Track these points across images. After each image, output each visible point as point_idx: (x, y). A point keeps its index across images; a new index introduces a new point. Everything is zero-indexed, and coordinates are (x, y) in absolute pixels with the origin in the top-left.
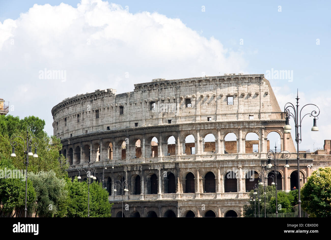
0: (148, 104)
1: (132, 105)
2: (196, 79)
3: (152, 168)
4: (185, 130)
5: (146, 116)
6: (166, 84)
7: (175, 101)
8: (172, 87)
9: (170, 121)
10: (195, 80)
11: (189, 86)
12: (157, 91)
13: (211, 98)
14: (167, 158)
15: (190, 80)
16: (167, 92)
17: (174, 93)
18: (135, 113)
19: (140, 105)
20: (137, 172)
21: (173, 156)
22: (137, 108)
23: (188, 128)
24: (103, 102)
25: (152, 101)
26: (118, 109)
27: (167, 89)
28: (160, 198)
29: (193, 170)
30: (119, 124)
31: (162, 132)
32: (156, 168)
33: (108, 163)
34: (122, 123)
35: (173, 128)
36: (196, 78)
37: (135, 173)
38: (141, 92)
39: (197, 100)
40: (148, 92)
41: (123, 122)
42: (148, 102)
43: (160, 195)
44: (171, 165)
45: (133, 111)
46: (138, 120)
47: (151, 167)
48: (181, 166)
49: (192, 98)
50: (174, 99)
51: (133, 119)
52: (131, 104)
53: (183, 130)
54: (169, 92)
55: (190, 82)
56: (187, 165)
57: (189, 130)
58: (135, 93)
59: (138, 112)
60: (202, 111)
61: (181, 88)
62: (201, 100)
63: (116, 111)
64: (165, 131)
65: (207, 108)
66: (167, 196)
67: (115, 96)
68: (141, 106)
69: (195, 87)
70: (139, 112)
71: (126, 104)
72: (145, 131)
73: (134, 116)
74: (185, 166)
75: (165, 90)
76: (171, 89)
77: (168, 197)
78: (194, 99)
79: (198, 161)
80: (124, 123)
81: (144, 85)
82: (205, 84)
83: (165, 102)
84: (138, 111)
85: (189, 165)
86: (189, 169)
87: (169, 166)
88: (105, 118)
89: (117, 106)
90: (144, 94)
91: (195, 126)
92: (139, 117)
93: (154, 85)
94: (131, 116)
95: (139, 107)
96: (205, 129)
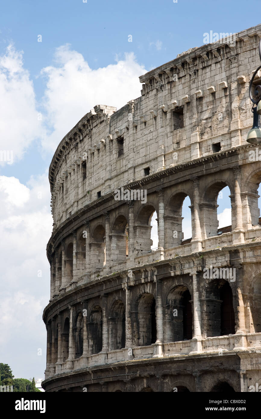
0: (169, 115)
1: (139, 127)
3: (178, 273)
5: (166, 145)
6: (205, 56)
7: (228, 93)
8: (220, 59)
9: (217, 147)
12: (186, 80)
14: (212, 241)
16: (208, 75)
17: (224, 75)
18: (144, 146)
19: (154, 122)
20: (149, 287)
21: (227, 236)
22: (148, 132)
24: (91, 140)
25: (177, 105)
26: (115, 145)
27: (208, 70)
28: (197, 350)
30: (115, 179)
31: (198, 177)
32: (186, 272)
34: (122, 176)
35: (224, 161)
37: (145, 290)
38: (154, 92)
40: (168, 87)
42: (169, 111)
43: (196, 341)
44: (220, 258)
45: (141, 142)
46: (150, 161)
48: (244, 257)
50: (225, 89)
51: (140, 161)
52: (136, 127)
54: (213, 73)
58: (143, 98)
59: (150, 142)
61: (242, 57)
63: (111, 152)
66: (215, 342)
67: (109, 117)
68: (156, 124)
70: (152, 141)
71: (128, 129)
72: (163, 182)
73: (143, 152)
75: (204, 71)
76: (218, 65)
77: (217, 346)
80: (124, 174)
81: (159, 71)
83: (205, 101)
84: (149, 139)
87: (215, 261)
88: (95, 174)
89: (112, 141)
90: (160, 95)
92: (152, 150)
93: (179, 66)
94: (137, 153)
95: (152, 130)
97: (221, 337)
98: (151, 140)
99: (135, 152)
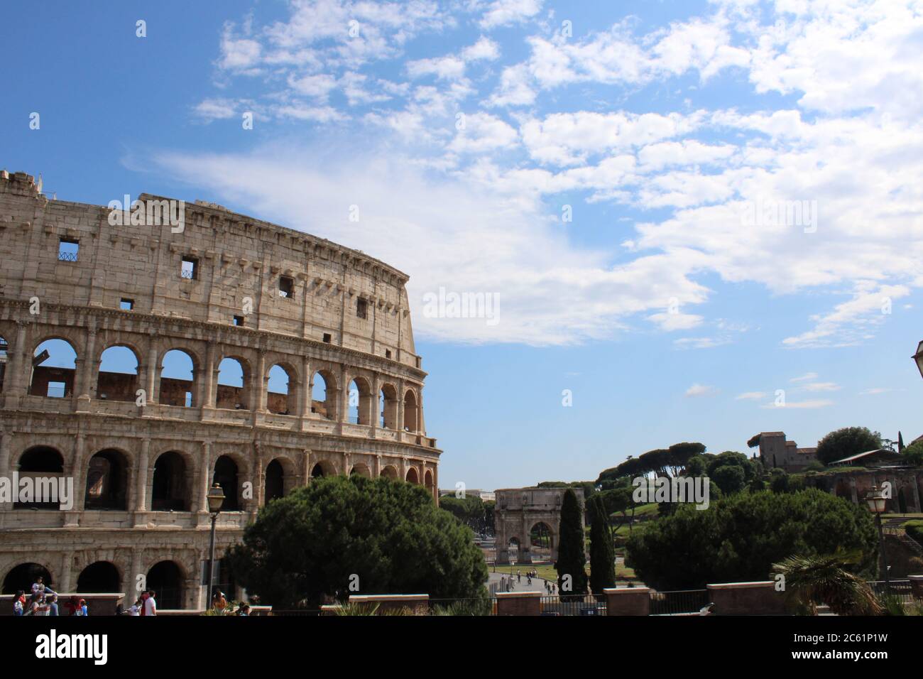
0: (177, 258)
1: (118, 245)
2: (314, 240)
4: (281, 351)
6: (243, 225)
7: (259, 275)
8: (253, 237)
9: (240, 319)
11: (293, 250)
12: (208, 234)
13: (333, 293)
14: (225, 413)
16: (238, 243)
18: (127, 271)
19: (150, 253)
21: (245, 413)
22: (136, 258)
23: (287, 348)
25: (196, 253)
27: (237, 238)
29: (293, 453)
30: (51, 285)
32: (199, 438)
34: (68, 287)
39: (308, 286)
41: (75, 285)
42: (179, 252)
45: (121, 265)
48: (270, 441)
49: (297, 279)
50: (256, 269)
51: (116, 285)
52: (114, 242)
53: (277, 350)
54: (244, 246)
55: (301, 240)
56: (284, 439)
57: (288, 354)
59: (138, 272)
60: (314, 315)
61: (276, 248)
62: (313, 289)
65: (325, 313)
67: (46, 200)
68: (153, 257)
69: (304, 257)
70: (143, 273)
71: (93, 235)
73: (122, 278)
74: (280, 442)
75: (233, 236)
76: (250, 241)
78: (302, 283)
79: (308, 433)
80: (77, 288)
82: (325, 257)
84: (137, 267)
85: (290, 439)
86: (284, 451)
87: (237, 437)
89: (48, 233)
91: (302, 347)
93: (207, 215)
94: (111, 274)
95: (145, 259)
96: (321, 360)
97: (232, 513)
98: (141, 269)
99: (106, 271)
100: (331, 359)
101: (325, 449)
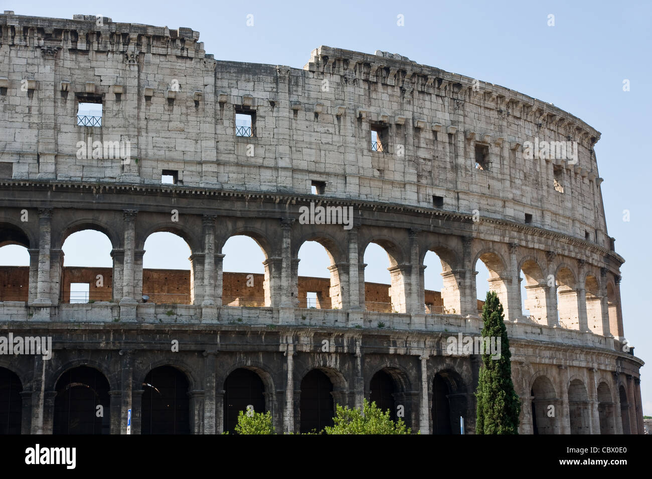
0: (365, 126)
1: (301, 114)
3: (402, 351)
4: (487, 238)
5: (359, 165)
8: (444, 95)
9: (438, 200)
10: (506, 94)
11: (486, 108)
12: (395, 94)
15: (496, 92)
16: (428, 104)
18: (314, 146)
19: (336, 122)
20: (334, 359)
22: (322, 130)
23: (492, 234)
27: (427, 98)
30: (233, 169)
32: (414, 352)
33: (170, 314)
34: (254, 170)
35: (456, 224)
36: (509, 90)
37: (325, 362)
38: (336, 78)
39: (504, 154)
41: (260, 167)
42: (367, 119)
45: (307, 139)
46: (328, 174)
47: (395, 344)
49: (492, 145)
50: (450, 135)
51: (304, 165)
52: (296, 112)
53: (482, 236)
54: (434, 106)
55: (494, 95)
57: (494, 242)
58: (311, 75)
59: (325, 146)
60: (514, 190)
61: (467, 106)
64: (432, 229)
65: (524, 187)
68: (339, 126)
69: (497, 117)
70: (331, 147)
71: (272, 104)
72: (362, 215)
73: (310, 154)
75: (421, 96)
76: (440, 101)
78: (497, 150)
80: (262, 170)
82: (518, 115)
84: (324, 141)
89: (222, 103)
91: (507, 232)
94: (297, 151)
95: (331, 130)
96: (526, 247)
98: (328, 143)
99: (291, 147)
100: (537, 246)
101: (543, 361)
